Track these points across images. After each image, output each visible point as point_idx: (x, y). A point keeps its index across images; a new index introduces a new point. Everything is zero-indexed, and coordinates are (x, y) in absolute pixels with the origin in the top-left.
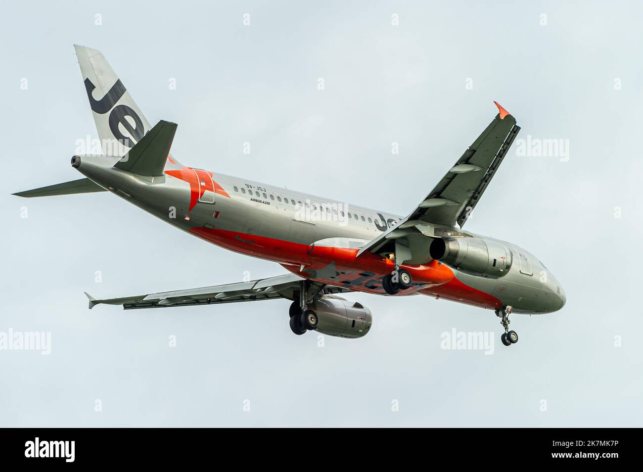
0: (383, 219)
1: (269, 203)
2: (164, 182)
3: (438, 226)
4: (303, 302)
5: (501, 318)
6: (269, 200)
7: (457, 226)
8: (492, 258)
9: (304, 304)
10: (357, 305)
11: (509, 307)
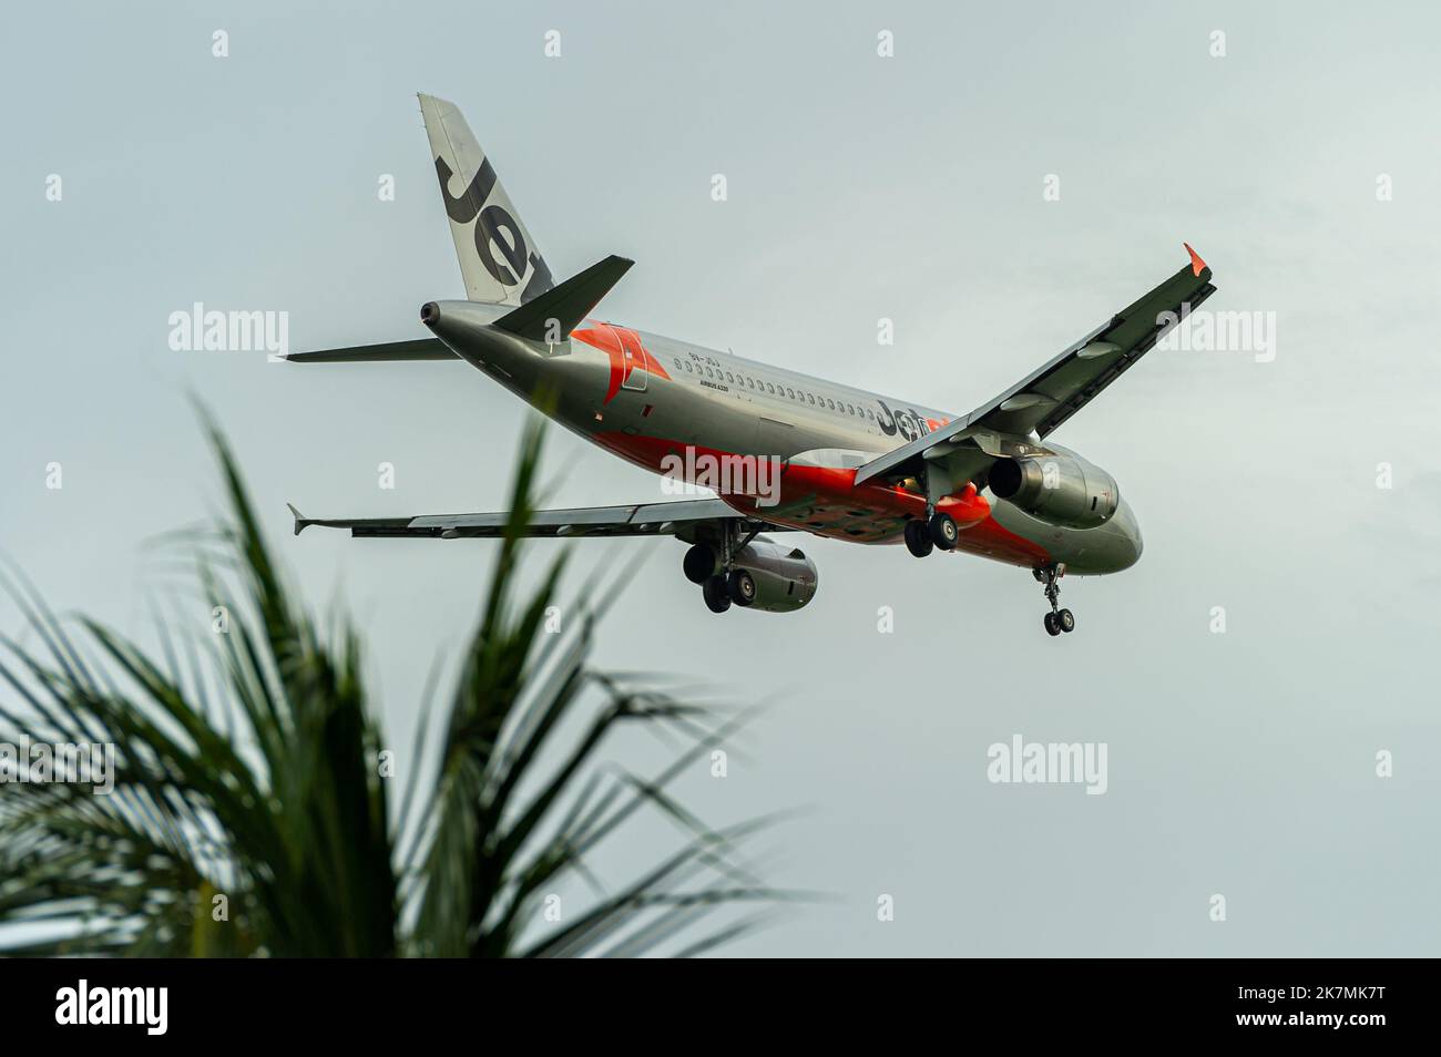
0: (888, 413)
1: (726, 389)
2: (569, 353)
3: (1008, 437)
4: (727, 553)
5: (1045, 585)
6: (725, 383)
7: (1034, 435)
8: (1091, 494)
9: (728, 557)
10: (797, 554)
11: (1061, 566)
